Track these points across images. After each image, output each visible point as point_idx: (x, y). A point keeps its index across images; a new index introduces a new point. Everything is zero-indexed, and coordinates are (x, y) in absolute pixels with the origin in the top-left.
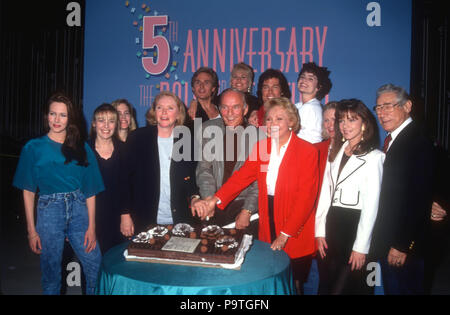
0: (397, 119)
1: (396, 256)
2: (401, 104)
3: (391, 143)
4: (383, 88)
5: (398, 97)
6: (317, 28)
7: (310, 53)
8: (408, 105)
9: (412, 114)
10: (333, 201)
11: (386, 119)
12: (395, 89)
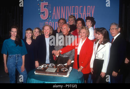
0: (116, 33)
1: (115, 74)
2: (117, 29)
3: (114, 40)
4: (112, 24)
5: (116, 27)
6: (92, 6)
7: (89, 14)
8: (119, 29)
9: (120, 32)
10: (95, 57)
11: (113, 33)
12: (116, 24)
